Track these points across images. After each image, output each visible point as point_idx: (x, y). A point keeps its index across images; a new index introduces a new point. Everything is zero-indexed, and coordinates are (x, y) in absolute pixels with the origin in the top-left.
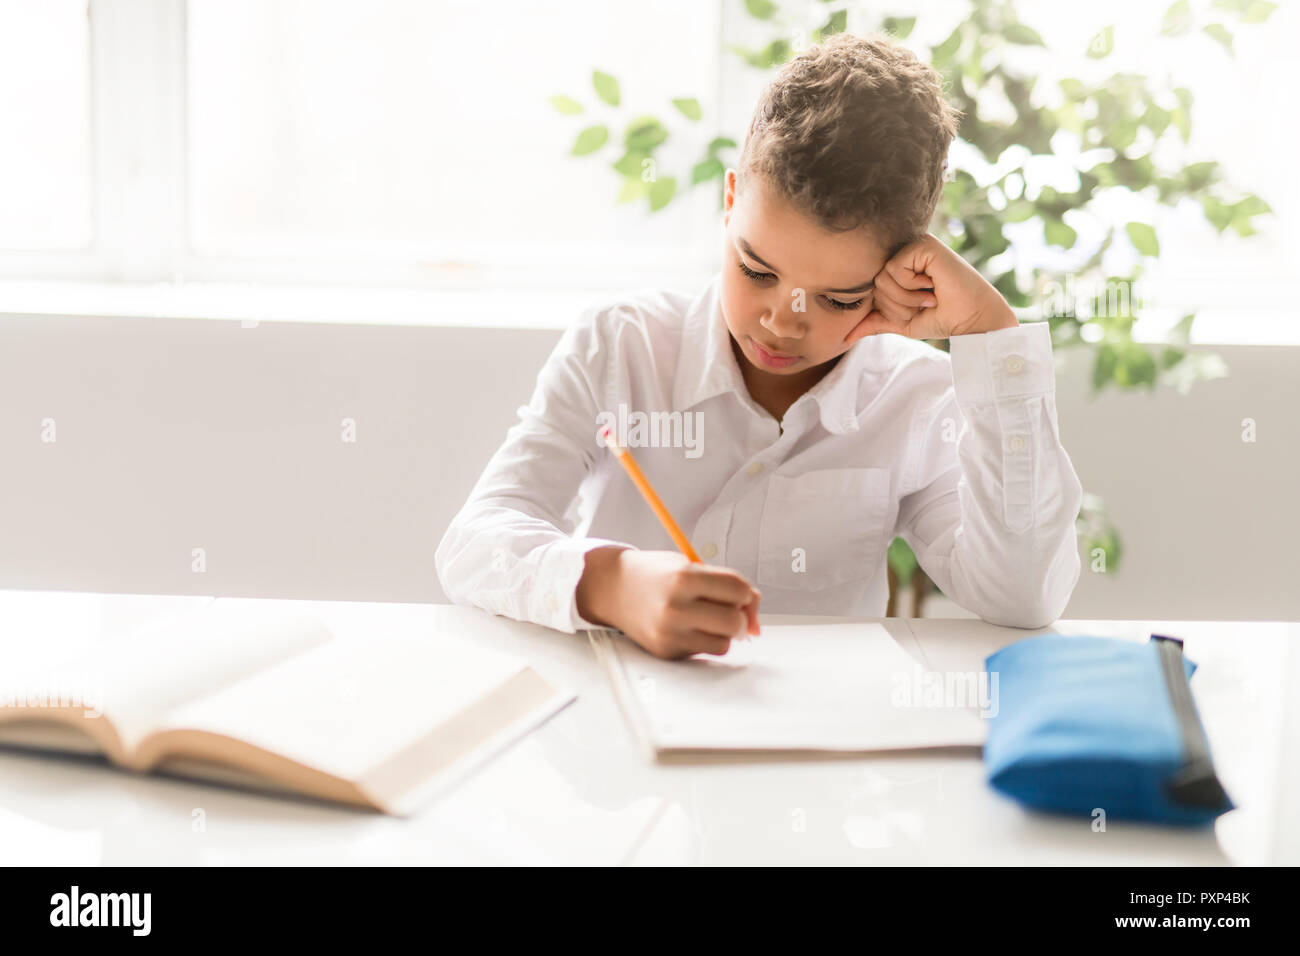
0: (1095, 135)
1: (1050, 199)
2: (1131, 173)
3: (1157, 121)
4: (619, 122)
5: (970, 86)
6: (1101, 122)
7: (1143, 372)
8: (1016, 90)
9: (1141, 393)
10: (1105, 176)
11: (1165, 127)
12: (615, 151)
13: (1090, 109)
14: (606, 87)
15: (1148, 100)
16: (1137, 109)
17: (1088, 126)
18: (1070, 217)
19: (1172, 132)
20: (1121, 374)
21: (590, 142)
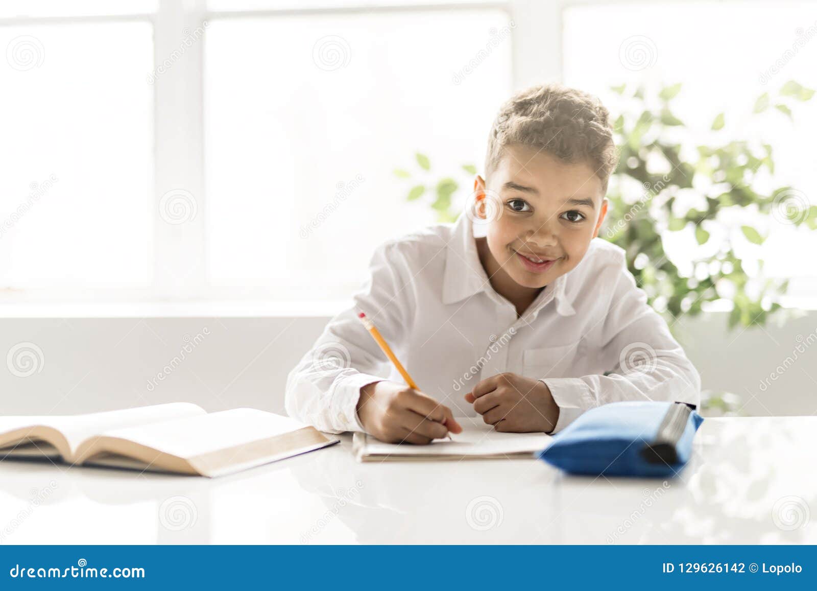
0: (721, 175)
1: (693, 215)
2: (740, 196)
3: (753, 164)
4: (432, 180)
5: (642, 153)
6: (721, 168)
7: (759, 317)
8: (670, 153)
9: (758, 330)
10: (726, 200)
11: (757, 167)
12: (430, 197)
13: (715, 162)
14: (423, 162)
15: (747, 153)
16: (741, 160)
17: (716, 170)
18: (707, 225)
19: (763, 170)
20: (745, 318)
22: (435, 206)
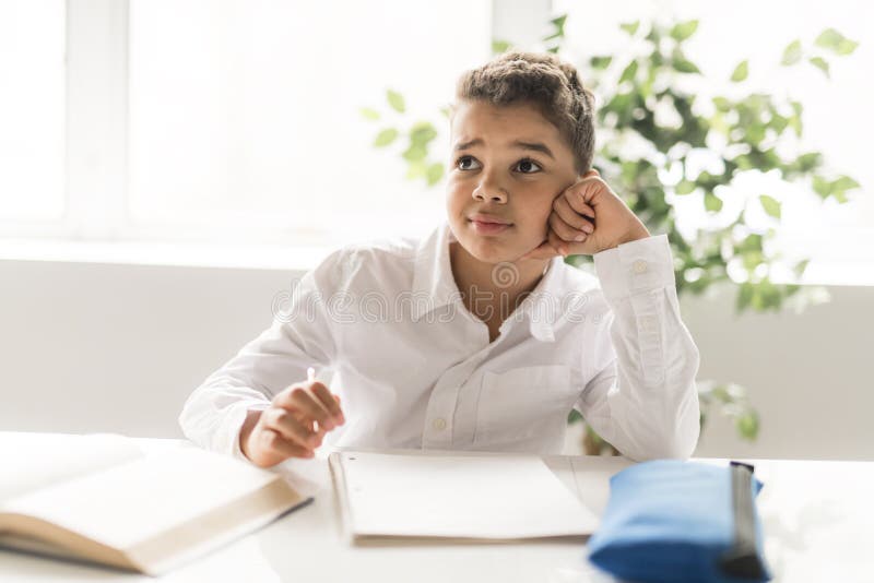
0: (738, 135)
1: (706, 179)
2: (760, 160)
3: (778, 124)
4: (405, 124)
5: (650, 102)
6: (740, 125)
7: (772, 299)
8: (682, 105)
9: (770, 314)
10: (744, 162)
11: (783, 128)
12: (402, 144)
13: (733, 118)
14: (396, 101)
15: (772, 111)
16: (765, 118)
17: (733, 128)
18: (719, 190)
19: (789, 132)
20: (757, 300)
21: (386, 138)
22: (407, 155)
